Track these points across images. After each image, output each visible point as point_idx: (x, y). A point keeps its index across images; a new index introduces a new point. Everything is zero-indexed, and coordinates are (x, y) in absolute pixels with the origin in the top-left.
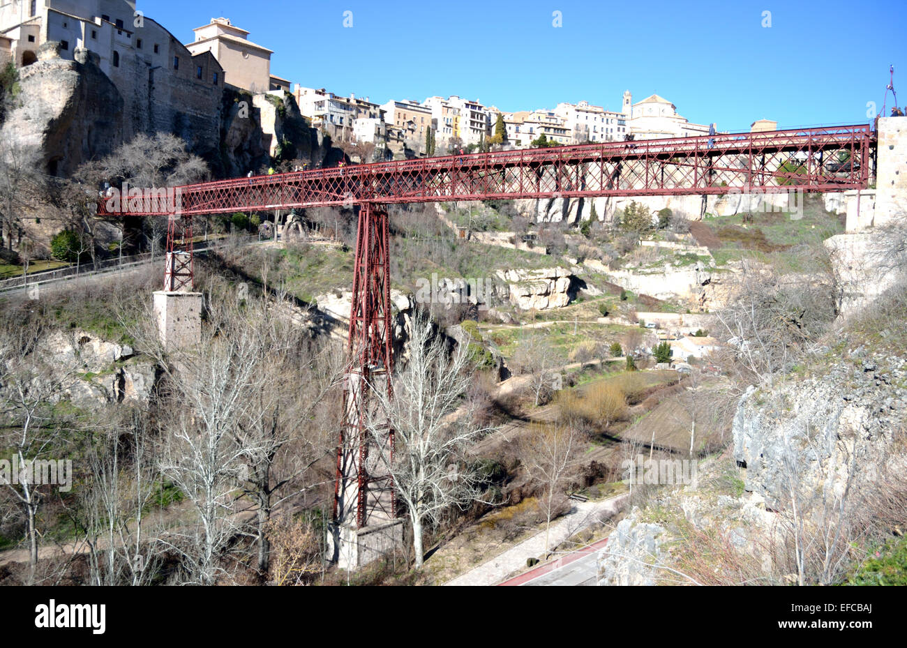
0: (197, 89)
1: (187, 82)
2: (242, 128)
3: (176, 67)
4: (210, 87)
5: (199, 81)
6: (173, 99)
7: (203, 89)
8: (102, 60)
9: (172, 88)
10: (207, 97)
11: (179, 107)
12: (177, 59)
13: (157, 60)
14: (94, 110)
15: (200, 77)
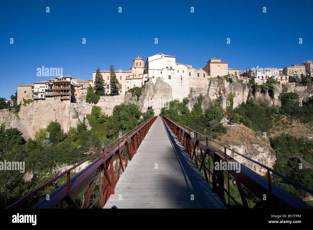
0: (197, 80)
1: (194, 79)
2: (214, 88)
3: (190, 75)
4: (202, 78)
5: (198, 78)
6: (190, 84)
7: (200, 79)
8: (164, 79)
9: (189, 81)
10: (201, 81)
11: (191, 86)
12: (190, 73)
13: (183, 75)
14: (162, 92)
15: (198, 76)
